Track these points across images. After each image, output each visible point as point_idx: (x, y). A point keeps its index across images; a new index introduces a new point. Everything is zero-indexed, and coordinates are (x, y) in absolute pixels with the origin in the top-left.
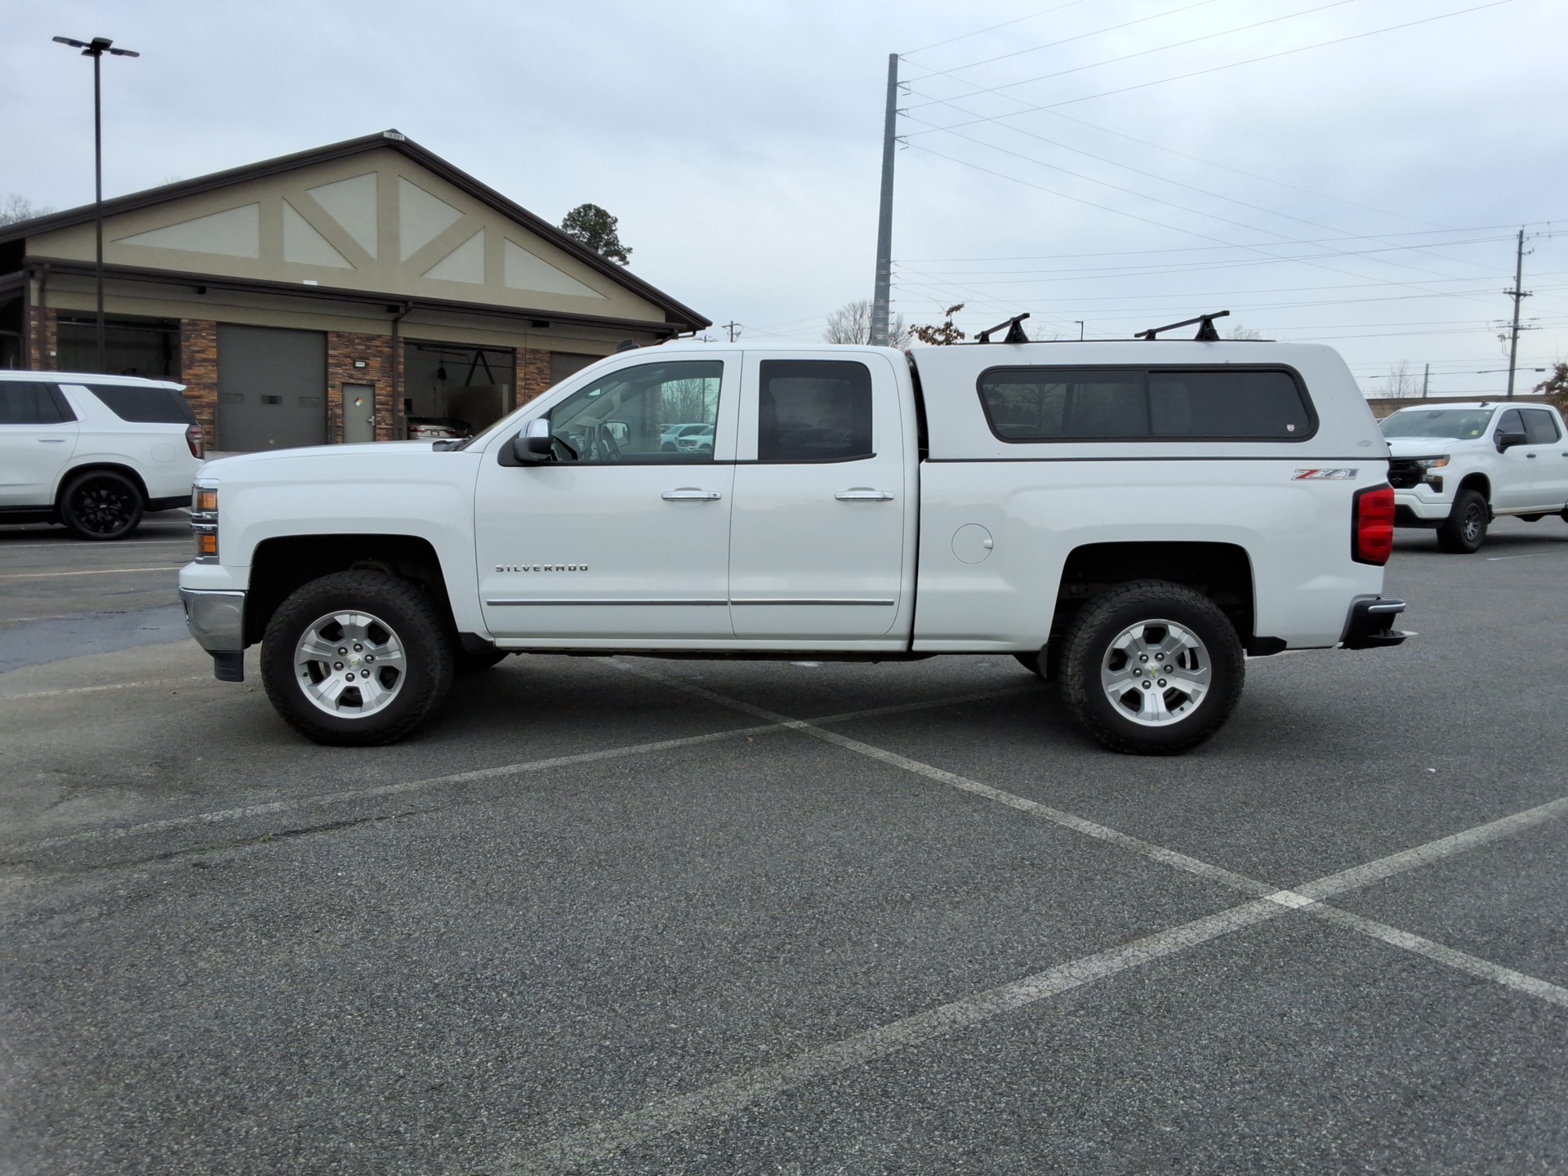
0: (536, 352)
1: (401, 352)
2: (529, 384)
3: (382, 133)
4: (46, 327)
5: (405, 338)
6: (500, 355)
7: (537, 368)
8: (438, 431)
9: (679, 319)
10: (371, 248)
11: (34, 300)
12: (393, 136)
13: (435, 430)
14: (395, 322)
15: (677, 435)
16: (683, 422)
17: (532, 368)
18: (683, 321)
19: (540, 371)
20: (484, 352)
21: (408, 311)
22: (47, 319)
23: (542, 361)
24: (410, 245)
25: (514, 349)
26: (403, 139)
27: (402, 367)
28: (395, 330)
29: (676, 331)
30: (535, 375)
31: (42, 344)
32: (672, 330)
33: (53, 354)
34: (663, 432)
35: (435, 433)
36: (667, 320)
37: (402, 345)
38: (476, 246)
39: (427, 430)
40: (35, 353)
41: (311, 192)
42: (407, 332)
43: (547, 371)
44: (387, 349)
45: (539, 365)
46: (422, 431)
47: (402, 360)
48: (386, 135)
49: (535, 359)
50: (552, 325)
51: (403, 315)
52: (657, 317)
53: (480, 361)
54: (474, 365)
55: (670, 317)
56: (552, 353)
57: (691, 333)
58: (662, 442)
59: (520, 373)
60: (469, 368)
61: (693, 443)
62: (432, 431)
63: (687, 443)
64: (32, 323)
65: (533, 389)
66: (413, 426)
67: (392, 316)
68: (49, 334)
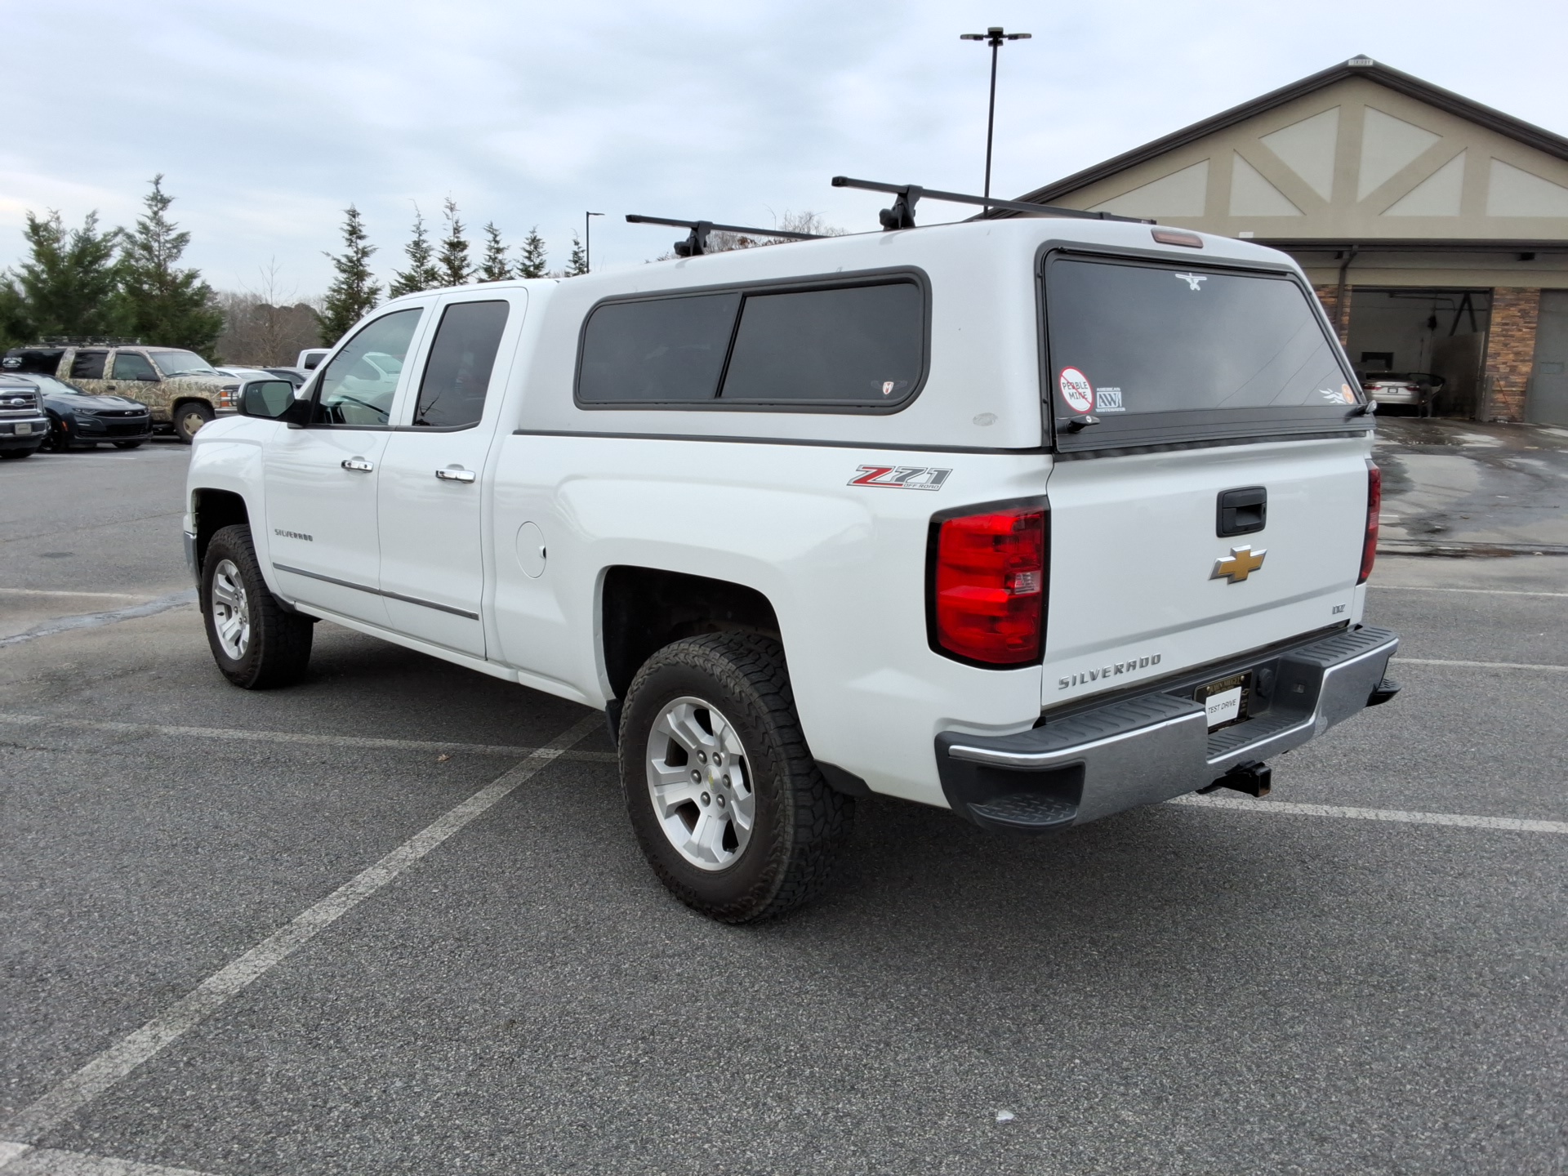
0: (1520, 291)
1: (1348, 302)
2: (1507, 330)
3: (1347, 62)
5: (1354, 286)
6: (1482, 298)
7: (1521, 310)
8: (1397, 388)
10: (1324, 190)
12: (1360, 63)
13: (1393, 387)
14: (1344, 269)
17: (1514, 311)
19: (1524, 314)
20: (1470, 295)
21: (1353, 255)
23: (1527, 301)
24: (1369, 182)
25: (1491, 289)
26: (1371, 64)
27: (1347, 318)
28: (1342, 277)
30: (1517, 319)
35: (1394, 391)
37: (1350, 294)
38: (1454, 173)
39: (1383, 387)
41: (1264, 140)
42: (1355, 279)
43: (1534, 313)
44: (1333, 300)
45: (1523, 307)
46: (1378, 388)
47: (1348, 310)
48: (1351, 64)
49: (1519, 299)
50: (1537, 257)
51: (1350, 260)
53: (1466, 306)
54: (1461, 309)
56: (1544, 291)
59: (1497, 318)
60: (1453, 314)
62: (1389, 388)
66: (1368, 383)
67: (1339, 263)
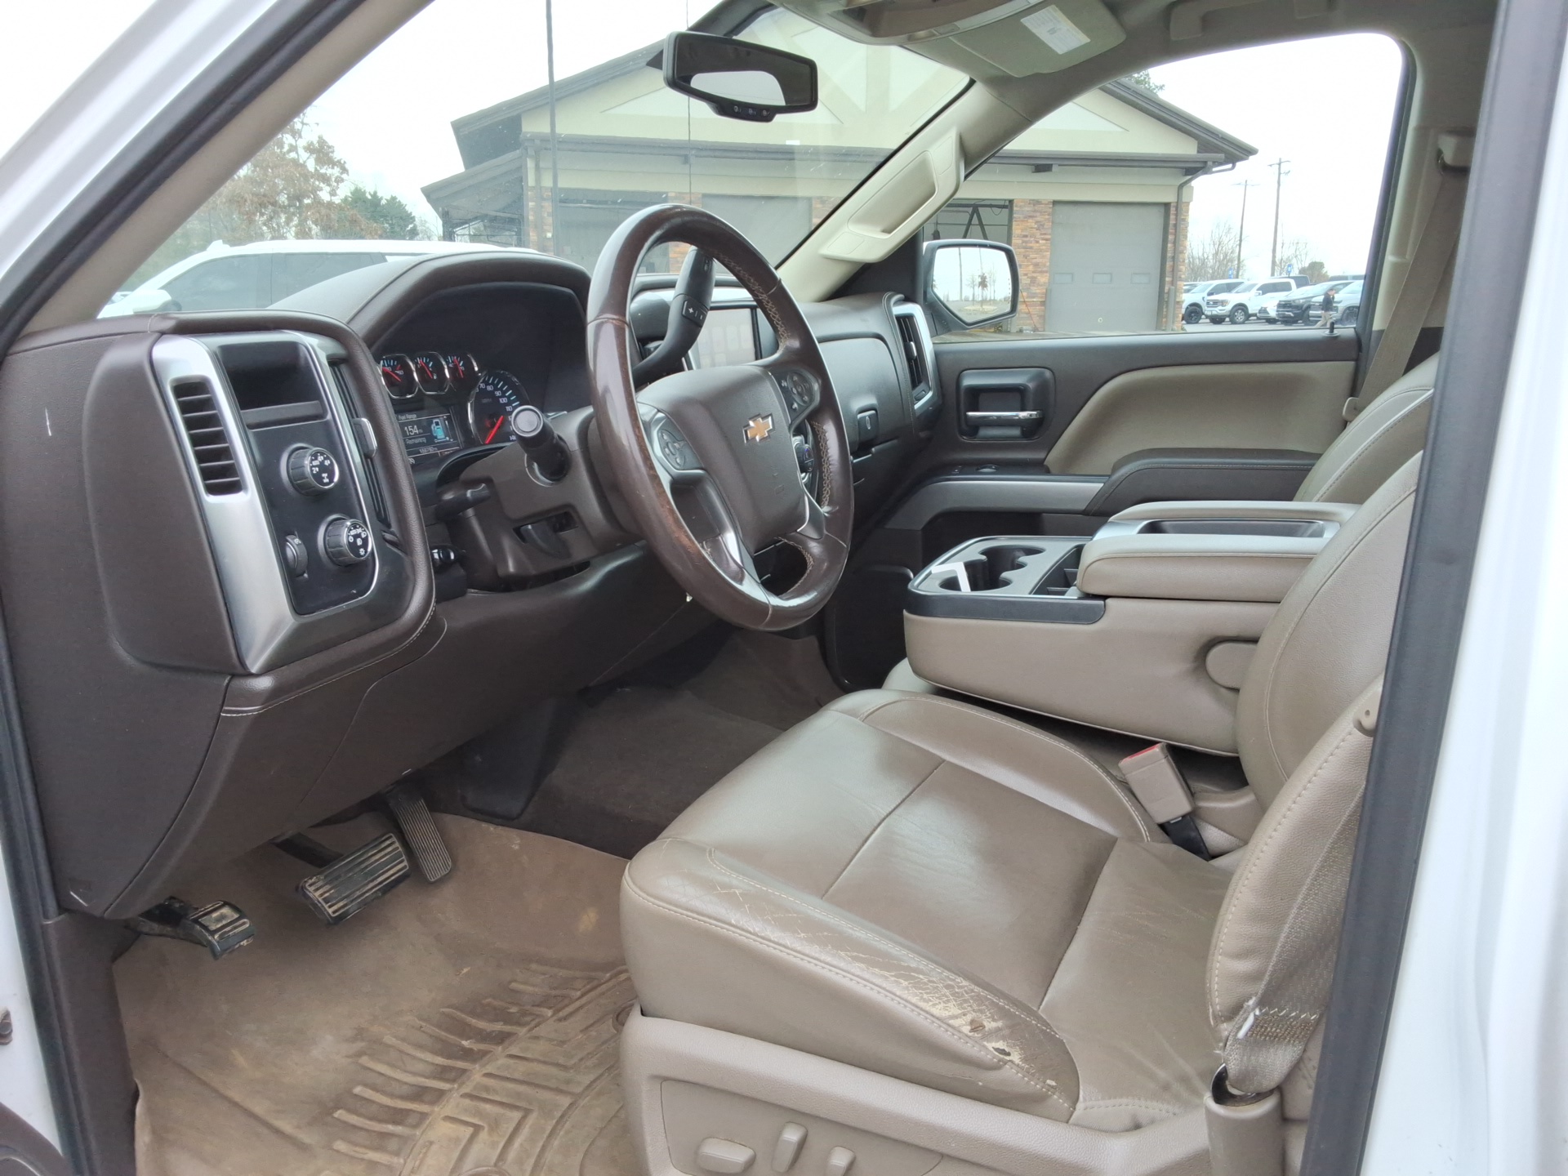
2: (1026, 242)
4: (542, 207)
6: (997, 210)
7: (1037, 222)
9: (1217, 149)
10: (859, 97)
11: (531, 181)
15: (1205, 294)
16: (1213, 278)
17: (1031, 223)
18: (1217, 150)
19: (1040, 226)
20: (980, 209)
22: (543, 199)
23: (1042, 213)
25: (1011, 201)
29: (1210, 163)
30: (1034, 231)
31: (539, 227)
32: (1206, 162)
33: (549, 235)
34: (1188, 291)
36: (1198, 152)
40: (533, 236)
43: (1048, 225)
45: (1039, 219)
49: (1035, 211)
50: (1055, 168)
52: (1185, 148)
53: (975, 220)
54: (969, 224)
55: (1204, 147)
56: (1055, 203)
57: (1230, 166)
58: (1185, 305)
59: (1017, 229)
61: (1223, 303)
63: (1216, 303)
64: (531, 204)
65: (1031, 248)
68: (546, 215)
